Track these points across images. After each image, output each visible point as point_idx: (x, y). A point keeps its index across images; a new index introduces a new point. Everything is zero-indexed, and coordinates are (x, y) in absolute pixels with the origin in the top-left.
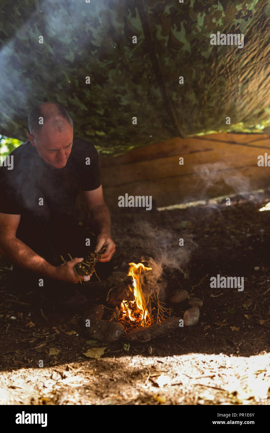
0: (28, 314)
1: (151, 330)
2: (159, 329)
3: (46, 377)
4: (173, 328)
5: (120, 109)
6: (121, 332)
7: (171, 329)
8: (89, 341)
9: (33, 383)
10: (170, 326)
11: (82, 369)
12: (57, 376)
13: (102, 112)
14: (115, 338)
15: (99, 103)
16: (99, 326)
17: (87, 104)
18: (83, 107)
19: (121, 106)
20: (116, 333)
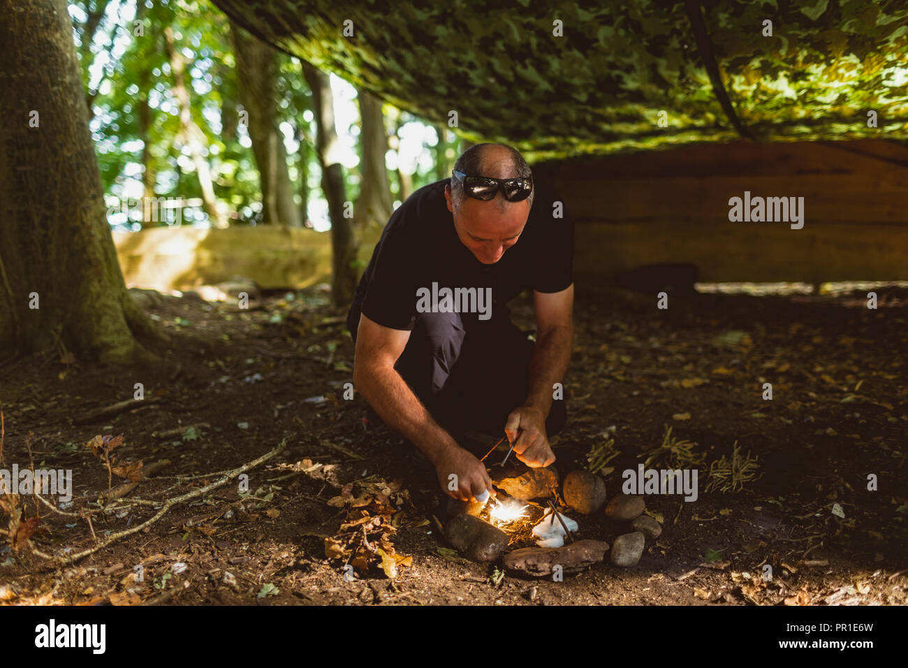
0: (363, 473)
1: (551, 556)
2: (565, 557)
3: (351, 591)
4: (592, 560)
5: (620, 96)
6: (500, 546)
7: (587, 561)
8: (443, 549)
9: (330, 597)
10: (586, 555)
11: (410, 595)
12: (369, 596)
13: (583, 97)
14: (486, 554)
15: (577, 81)
16: (466, 527)
17: (552, 81)
18: (545, 85)
19: (623, 91)
20: (490, 546)
